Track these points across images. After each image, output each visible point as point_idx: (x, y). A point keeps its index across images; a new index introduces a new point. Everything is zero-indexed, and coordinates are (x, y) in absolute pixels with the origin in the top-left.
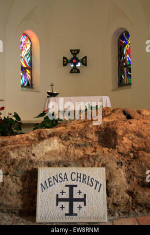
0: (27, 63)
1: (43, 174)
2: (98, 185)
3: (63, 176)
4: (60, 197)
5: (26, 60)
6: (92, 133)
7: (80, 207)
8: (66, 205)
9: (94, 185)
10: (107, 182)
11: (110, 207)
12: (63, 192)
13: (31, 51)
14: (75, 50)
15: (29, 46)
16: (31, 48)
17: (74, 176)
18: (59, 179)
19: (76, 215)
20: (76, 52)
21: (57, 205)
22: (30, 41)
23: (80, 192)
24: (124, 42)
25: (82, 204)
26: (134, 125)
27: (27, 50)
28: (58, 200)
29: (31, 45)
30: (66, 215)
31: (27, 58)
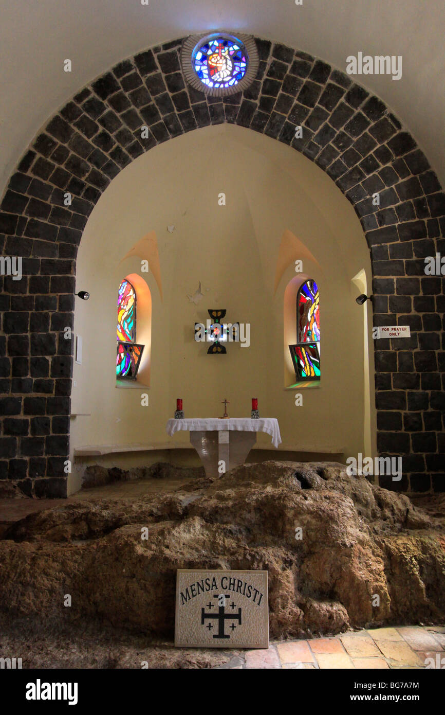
0: (128, 332)
1: (184, 579)
2: (258, 596)
3: (210, 582)
4: (206, 612)
5: (126, 327)
6: (250, 512)
7: (233, 627)
8: (215, 622)
9: (253, 595)
10: (271, 590)
11: (273, 626)
12: (210, 606)
13: (135, 310)
14: (217, 311)
15: (131, 302)
16: (135, 304)
17: (226, 583)
18: (206, 587)
19: (228, 637)
20: (219, 314)
21: (203, 623)
22: (135, 292)
23: (233, 606)
24: (308, 298)
25: (236, 621)
26: (309, 502)
27: (127, 308)
28: (205, 616)
29: (136, 299)
30: (215, 636)
31: (128, 324)
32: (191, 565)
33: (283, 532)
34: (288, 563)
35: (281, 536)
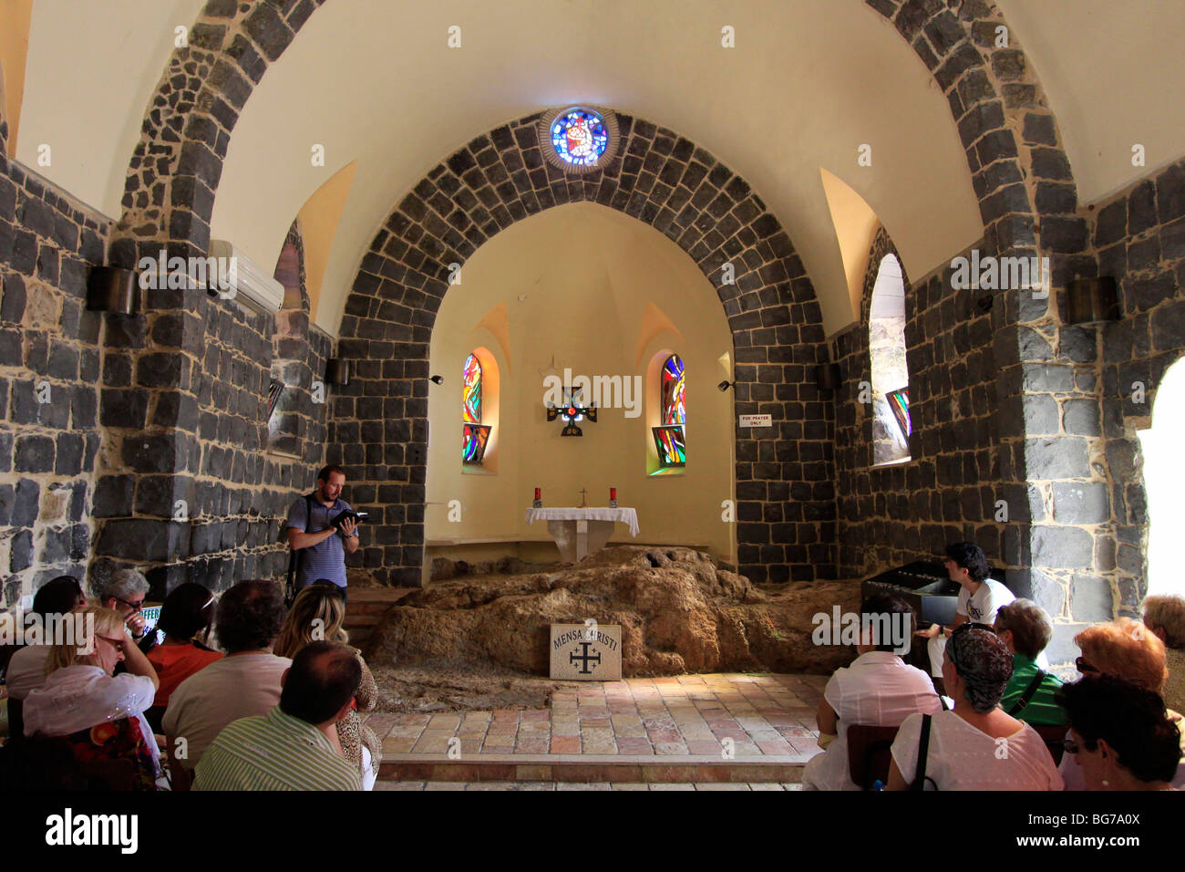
0: (473, 411)
1: (557, 631)
2: (614, 644)
3: (577, 633)
4: (573, 655)
5: (470, 407)
6: (607, 585)
7: (594, 666)
8: (581, 662)
9: (609, 643)
10: (623, 641)
11: (625, 667)
12: (576, 650)
13: (480, 386)
15: (476, 377)
16: (480, 380)
18: (573, 636)
19: (590, 672)
21: (571, 662)
22: (480, 367)
23: (594, 650)
25: (596, 662)
26: (657, 576)
27: (472, 384)
28: (572, 658)
29: (481, 375)
30: (580, 672)
31: (473, 403)
32: (561, 621)
33: (634, 600)
34: (637, 623)
35: (633, 604)
